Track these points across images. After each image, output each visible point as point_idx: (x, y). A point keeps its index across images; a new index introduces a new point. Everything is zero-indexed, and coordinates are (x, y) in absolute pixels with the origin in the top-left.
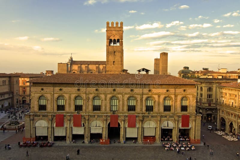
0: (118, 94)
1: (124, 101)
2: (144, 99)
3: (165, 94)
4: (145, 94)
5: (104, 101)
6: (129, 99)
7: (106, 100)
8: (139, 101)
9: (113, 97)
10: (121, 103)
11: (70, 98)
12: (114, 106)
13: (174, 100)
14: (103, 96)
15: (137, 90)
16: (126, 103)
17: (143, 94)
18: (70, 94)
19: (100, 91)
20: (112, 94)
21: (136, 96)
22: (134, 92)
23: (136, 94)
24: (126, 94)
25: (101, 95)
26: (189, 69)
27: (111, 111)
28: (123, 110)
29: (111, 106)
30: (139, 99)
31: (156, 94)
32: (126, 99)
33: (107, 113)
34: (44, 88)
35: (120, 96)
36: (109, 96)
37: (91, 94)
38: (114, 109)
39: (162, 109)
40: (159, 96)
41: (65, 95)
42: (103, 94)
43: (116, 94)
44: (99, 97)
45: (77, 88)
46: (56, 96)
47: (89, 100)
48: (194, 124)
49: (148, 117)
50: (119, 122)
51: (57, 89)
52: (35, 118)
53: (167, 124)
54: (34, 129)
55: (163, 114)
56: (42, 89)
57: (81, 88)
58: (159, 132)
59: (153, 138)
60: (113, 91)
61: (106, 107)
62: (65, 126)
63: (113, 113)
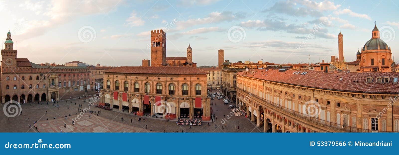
0: (150, 81)
1: (154, 86)
2: (167, 85)
3: (183, 82)
4: (168, 81)
5: (141, 85)
6: (157, 85)
7: (142, 84)
8: (164, 87)
9: (146, 83)
10: (152, 87)
11: (121, 82)
12: (148, 89)
13: (190, 86)
14: (140, 82)
15: (162, 79)
16: (155, 88)
17: (166, 81)
18: (122, 80)
19: (138, 78)
20: (145, 81)
21: (162, 82)
22: (161, 80)
23: (161, 81)
24: (155, 81)
25: (139, 81)
26: (230, 62)
27: (146, 93)
28: (153, 92)
29: (145, 89)
30: (164, 85)
31: (175, 81)
32: (155, 84)
33: (143, 94)
34: (109, 75)
35: (151, 82)
36: (144, 82)
37: (133, 80)
38: (148, 91)
39: (181, 93)
40: (178, 83)
41: (119, 80)
42: (140, 80)
43: (148, 81)
44: (138, 82)
45: (125, 76)
46: (115, 80)
47: (132, 84)
48: (205, 104)
49: (170, 98)
50: (150, 101)
51: (115, 76)
52: (105, 92)
53: (185, 105)
54: (104, 98)
55: (181, 97)
56: (108, 76)
57: (127, 76)
58: (178, 111)
59: (174, 115)
60: (146, 79)
61: (142, 90)
62: (118, 99)
63: (147, 94)
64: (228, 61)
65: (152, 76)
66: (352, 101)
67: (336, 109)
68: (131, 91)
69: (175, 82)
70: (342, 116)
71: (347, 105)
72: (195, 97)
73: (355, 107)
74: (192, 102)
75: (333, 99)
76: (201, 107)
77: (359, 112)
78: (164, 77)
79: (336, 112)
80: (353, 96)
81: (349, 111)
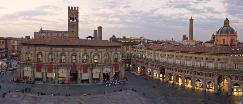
0: (77, 52)
2: (93, 55)
3: (105, 52)
5: (67, 57)
6: (83, 55)
7: (69, 56)
9: (73, 54)
10: (78, 57)
11: (46, 54)
12: (74, 59)
14: (67, 53)
15: (88, 50)
16: (81, 58)
17: (92, 52)
18: (46, 52)
19: (65, 50)
20: (73, 52)
21: (88, 53)
24: (82, 52)
25: (65, 53)
28: (80, 62)
29: (72, 60)
30: (89, 55)
32: (81, 55)
33: (69, 64)
34: (30, 47)
36: (71, 53)
37: (59, 52)
38: (74, 61)
39: (103, 61)
41: (43, 52)
42: (67, 52)
43: (75, 52)
44: (64, 54)
45: (50, 48)
46: (37, 52)
47: (58, 56)
48: (121, 68)
49: (95, 66)
50: (77, 70)
51: (38, 48)
52: (24, 65)
53: (107, 70)
54: (23, 72)
55: (104, 64)
56: (28, 48)
57: (53, 48)
58: (102, 75)
59: (99, 79)
60: (73, 50)
61: (68, 60)
62: (42, 71)
63: (73, 64)
64: (115, 36)
65: (78, 48)
66: (226, 58)
67: (218, 62)
68: (56, 62)
69: (99, 52)
70: (221, 64)
71: (224, 60)
72: (114, 64)
73: (227, 60)
74: (113, 68)
75: (216, 57)
76: (118, 70)
77: (229, 62)
78: (90, 48)
79: (217, 63)
80: (227, 55)
81: (224, 62)
